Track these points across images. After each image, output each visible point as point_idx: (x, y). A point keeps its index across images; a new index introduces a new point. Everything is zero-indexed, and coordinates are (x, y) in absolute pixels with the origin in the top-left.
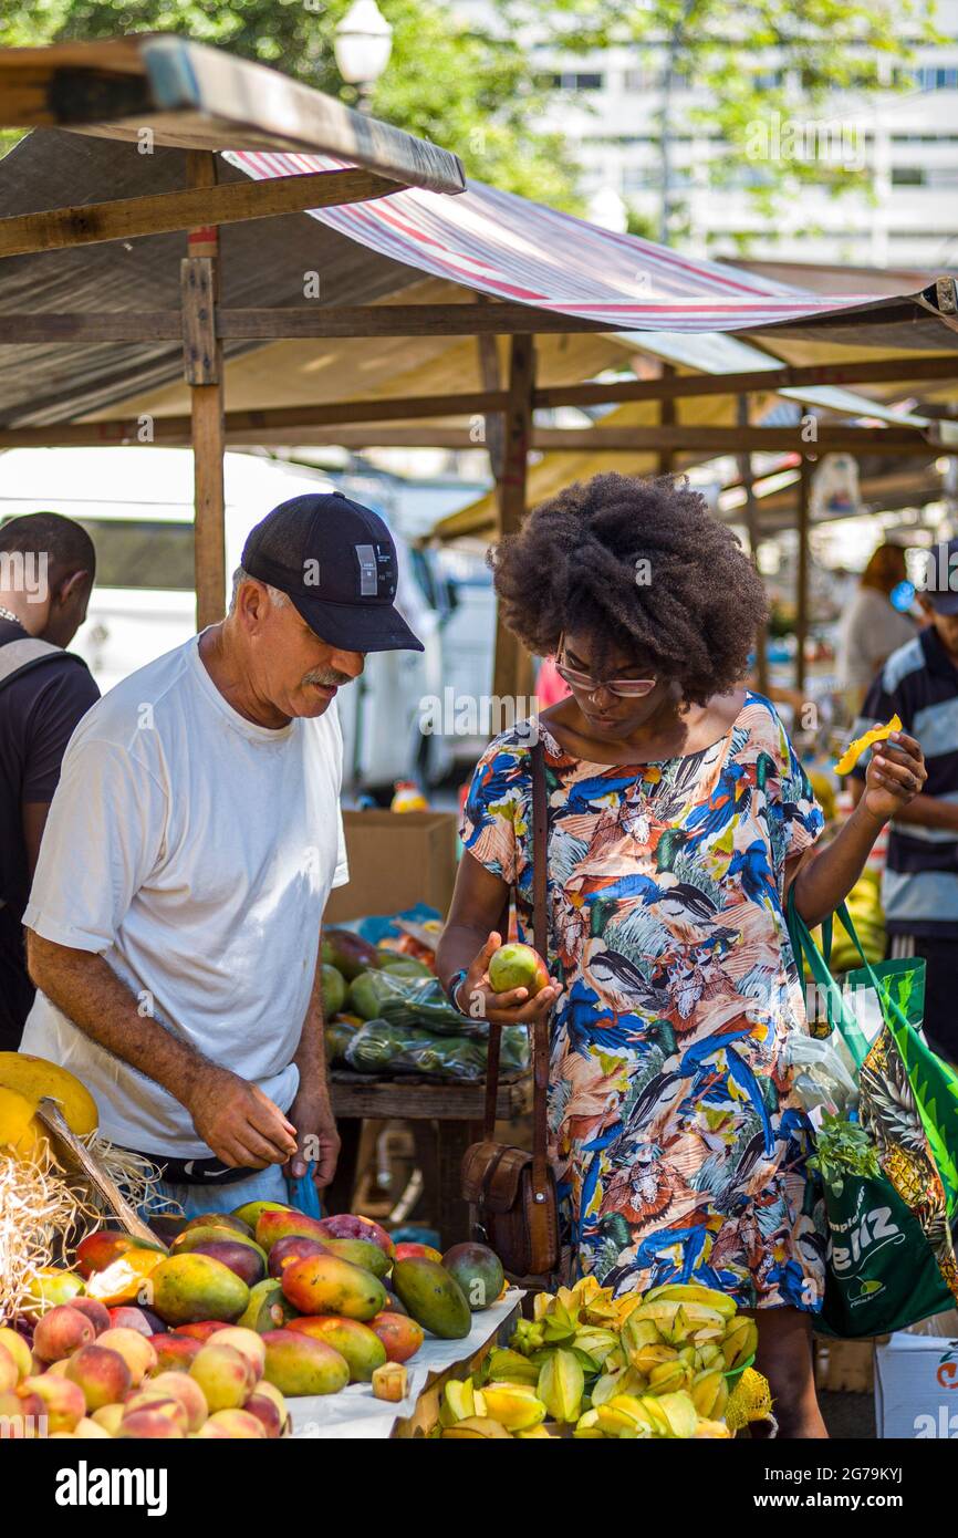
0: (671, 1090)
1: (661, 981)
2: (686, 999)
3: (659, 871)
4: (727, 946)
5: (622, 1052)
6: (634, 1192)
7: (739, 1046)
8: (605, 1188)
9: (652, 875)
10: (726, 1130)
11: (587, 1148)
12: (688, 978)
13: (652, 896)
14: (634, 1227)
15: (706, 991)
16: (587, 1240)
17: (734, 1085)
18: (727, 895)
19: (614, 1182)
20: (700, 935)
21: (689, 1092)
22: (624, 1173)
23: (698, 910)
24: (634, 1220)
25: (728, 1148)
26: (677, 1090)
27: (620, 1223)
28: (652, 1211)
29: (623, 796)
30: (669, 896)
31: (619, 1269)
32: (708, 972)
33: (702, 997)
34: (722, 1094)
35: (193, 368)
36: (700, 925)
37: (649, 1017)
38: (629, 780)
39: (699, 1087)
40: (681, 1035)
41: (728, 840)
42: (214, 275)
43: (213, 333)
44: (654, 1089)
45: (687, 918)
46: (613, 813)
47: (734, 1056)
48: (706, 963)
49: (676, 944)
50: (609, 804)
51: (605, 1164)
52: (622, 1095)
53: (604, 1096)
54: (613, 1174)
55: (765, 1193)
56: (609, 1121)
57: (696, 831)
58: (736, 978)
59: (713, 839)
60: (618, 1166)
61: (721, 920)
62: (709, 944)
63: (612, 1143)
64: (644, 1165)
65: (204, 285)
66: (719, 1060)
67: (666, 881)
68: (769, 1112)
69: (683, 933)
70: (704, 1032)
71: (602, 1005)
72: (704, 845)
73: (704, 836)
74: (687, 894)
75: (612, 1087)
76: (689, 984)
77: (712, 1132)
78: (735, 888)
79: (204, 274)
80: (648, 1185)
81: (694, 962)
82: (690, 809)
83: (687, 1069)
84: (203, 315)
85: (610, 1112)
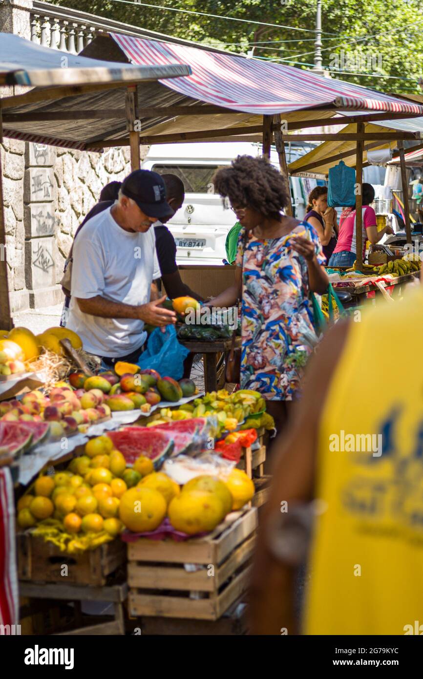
0: (264, 334)
1: (261, 302)
2: (267, 308)
3: (262, 270)
4: (277, 295)
5: (252, 320)
6: (256, 360)
7: (282, 324)
8: (248, 357)
9: (259, 271)
10: (280, 348)
11: (243, 345)
12: (267, 303)
13: (258, 277)
14: (255, 369)
15: (272, 307)
16: (242, 372)
17: (281, 335)
18: (276, 280)
19: (250, 356)
20: (270, 290)
21: (268, 336)
22: (253, 354)
23: (269, 283)
24: (255, 367)
25: (280, 354)
26: (265, 335)
27: (251, 368)
28: (260, 366)
29: (258, 248)
30: (262, 278)
31: (250, 381)
32: (272, 301)
33: (271, 308)
34: (278, 338)
35: (129, 126)
36: (270, 287)
37: (258, 312)
38: (260, 243)
39: (271, 335)
40: (266, 319)
41: (278, 264)
42: (134, 98)
43: (134, 115)
44: (260, 332)
45: (266, 285)
46: (255, 252)
47: (280, 327)
48: (272, 299)
49: (264, 293)
50: (255, 249)
51: (248, 350)
52: (252, 332)
53: (247, 331)
54: (250, 353)
55: (289, 368)
56: (249, 338)
57: (271, 260)
58: (280, 304)
59: (275, 263)
60: (251, 351)
61: (275, 287)
62: (272, 293)
63: (250, 344)
64: (259, 353)
65: (131, 101)
66: (276, 328)
67: (262, 274)
68: (289, 344)
69: (266, 290)
70: (271, 319)
71: (247, 305)
72: (272, 264)
73: (272, 262)
74: (266, 278)
75: (250, 328)
76: (268, 304)
77: (276, 348)
78: (278, 278)
79: (131, 97)
80: (259, 359)
81: (269, 298)
82: (272, 254)
83: (268, 329)
84: (131, 110)
85: (249, 336)
